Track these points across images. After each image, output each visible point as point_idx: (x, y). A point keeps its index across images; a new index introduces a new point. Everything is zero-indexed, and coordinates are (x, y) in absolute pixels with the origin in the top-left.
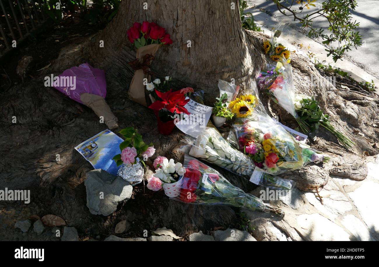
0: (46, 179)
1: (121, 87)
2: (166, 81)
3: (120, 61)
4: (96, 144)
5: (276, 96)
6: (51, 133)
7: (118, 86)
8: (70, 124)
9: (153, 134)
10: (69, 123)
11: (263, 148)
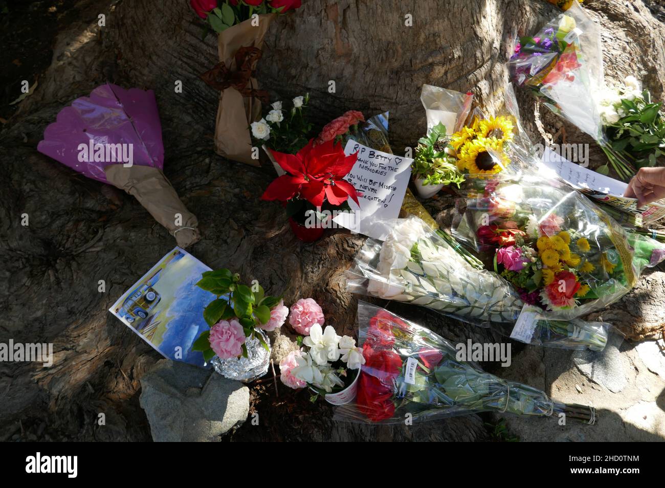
0: (60, 392)
1: (196, 127)
2: (297, 109)
3: (186, 63)
4: (156, 293)
5: (556, 100)
6: (52, 279)
7: (189, 124)
8: (93, 246)
9: (282, 245)
10: (91, 243)
11: (539, 259)
